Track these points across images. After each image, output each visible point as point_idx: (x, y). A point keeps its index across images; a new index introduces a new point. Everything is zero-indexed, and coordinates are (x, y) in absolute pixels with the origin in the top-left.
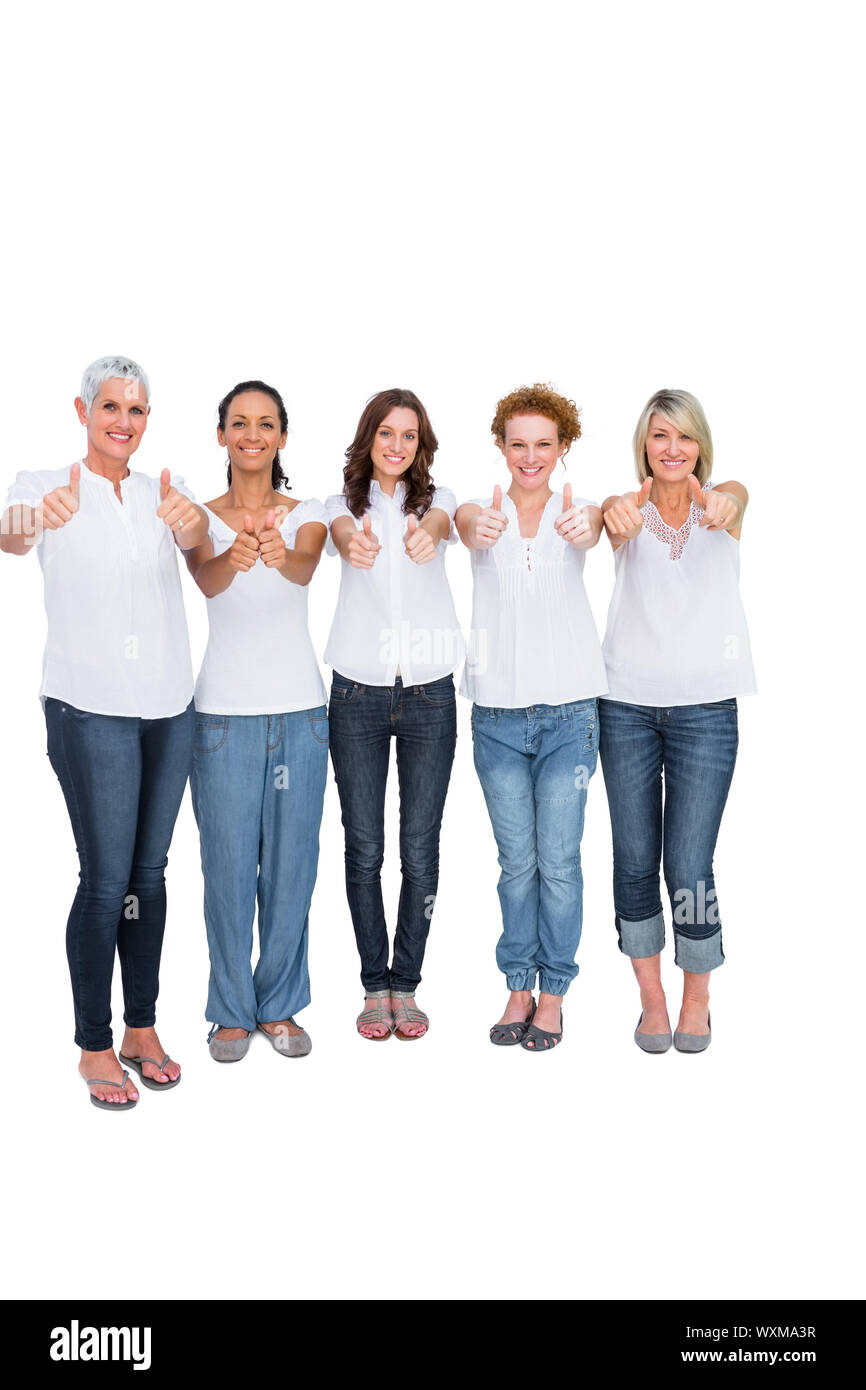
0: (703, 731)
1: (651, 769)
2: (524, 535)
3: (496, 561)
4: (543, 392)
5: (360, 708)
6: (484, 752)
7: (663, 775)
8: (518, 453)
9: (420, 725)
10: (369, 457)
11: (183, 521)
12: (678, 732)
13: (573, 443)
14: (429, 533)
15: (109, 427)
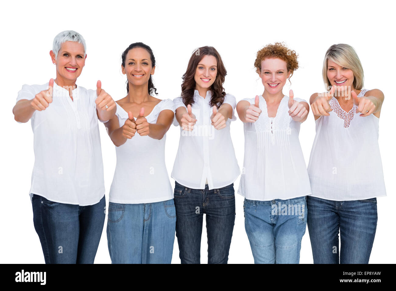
0: (359, 213)
1: (333, 232)
2: (270, 116)
3: (256, 128)
4: (279, 47)
5: (188, 200)
6: (250, 223)
7: (339, 235)
8: (267, 77)
9: (218, 208)
10: (193, 79)
11: (108, 106)
12: (346, 213)
13: (294, 72)
14: (223, 115)
15: (66, 64)
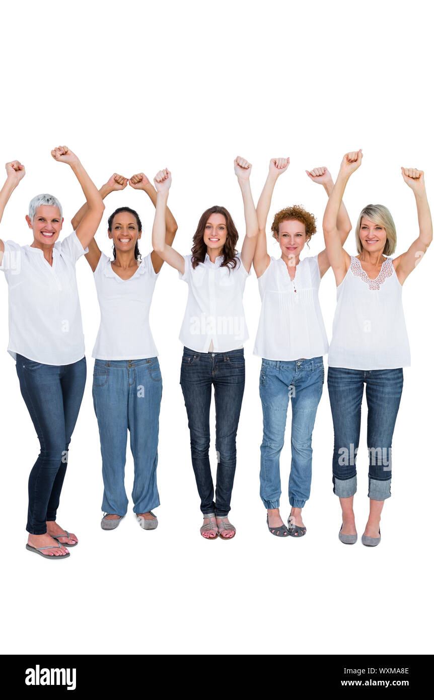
3: (278, 287)
4: (298, 209)
5: (197, 368)
15: (42, 229)
